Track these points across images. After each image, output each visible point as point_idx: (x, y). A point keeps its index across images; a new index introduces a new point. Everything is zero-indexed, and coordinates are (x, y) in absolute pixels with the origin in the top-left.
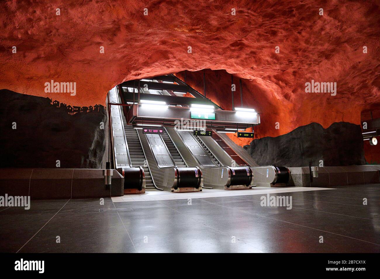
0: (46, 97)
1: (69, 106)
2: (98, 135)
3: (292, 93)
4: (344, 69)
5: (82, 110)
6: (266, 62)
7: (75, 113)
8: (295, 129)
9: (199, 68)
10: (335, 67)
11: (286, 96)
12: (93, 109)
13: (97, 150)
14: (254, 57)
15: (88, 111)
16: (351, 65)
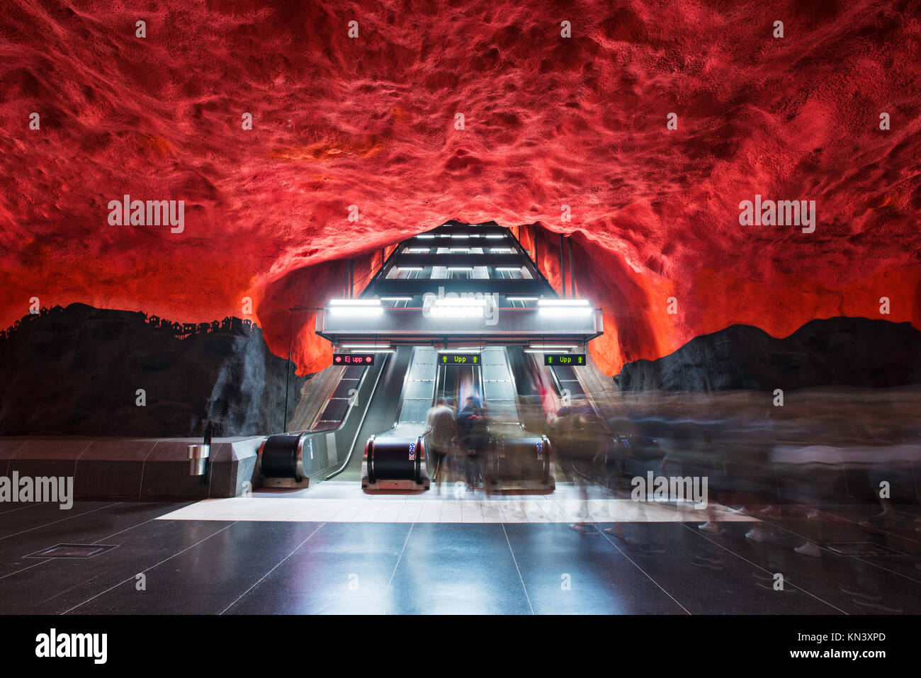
0: (138, 311)
1: (177, 324)
2: (229, 373)
3: (664, 257)
4: (778, 178)
5: (198, 329)
6: (555, 192)
7: (186, 336)
8: (686, 342)
9: (420, 225)
10: (754, 174)
11: (653, 265)
12: (220, 326)
13: (229, 402)
14: (527, 185)
15: (209, 331)
16: (796, 163)
